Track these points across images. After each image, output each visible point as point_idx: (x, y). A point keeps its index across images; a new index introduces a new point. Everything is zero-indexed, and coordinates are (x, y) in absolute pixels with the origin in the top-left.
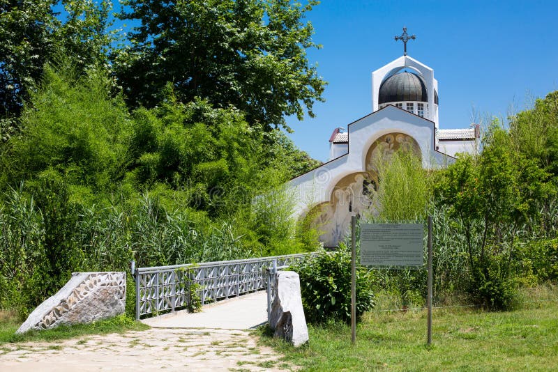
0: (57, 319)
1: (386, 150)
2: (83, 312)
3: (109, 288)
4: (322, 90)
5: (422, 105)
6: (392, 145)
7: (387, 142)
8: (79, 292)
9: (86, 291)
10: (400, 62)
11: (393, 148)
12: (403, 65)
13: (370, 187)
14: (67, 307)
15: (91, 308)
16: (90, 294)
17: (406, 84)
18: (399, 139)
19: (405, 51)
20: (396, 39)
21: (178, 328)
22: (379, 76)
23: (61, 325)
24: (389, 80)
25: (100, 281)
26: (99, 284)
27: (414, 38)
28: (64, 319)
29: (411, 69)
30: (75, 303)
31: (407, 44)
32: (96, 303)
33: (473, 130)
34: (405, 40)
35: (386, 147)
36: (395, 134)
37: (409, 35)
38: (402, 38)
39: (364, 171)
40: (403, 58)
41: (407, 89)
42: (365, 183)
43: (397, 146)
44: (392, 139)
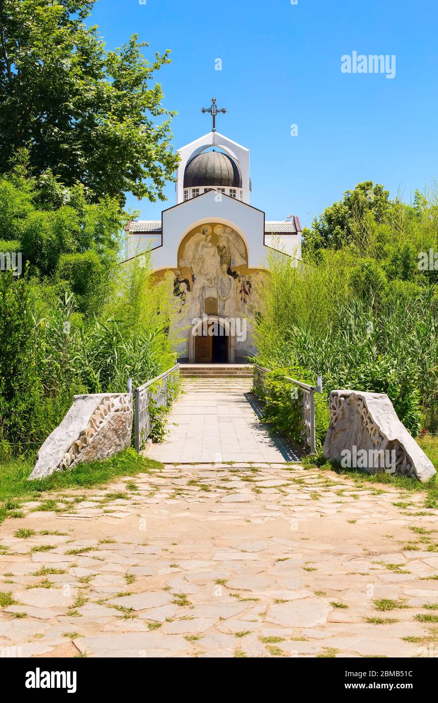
0: (76, 458)
1: (202, 243)
2: (99, 446)
3: (123, 414)
5: (235, 191)
6: (209, 237)
7: (204, 233)
8: (94, 420)
9: (102, 420)
10: (207, 139)
11: (210, 241)
12: (212, 144)
13: (183, 287)
14: (85, 441)
15: (106, 441)
16: (105, 423)
17: (217, 165)
18: (218, 231)
19: (214, 127)
20: (204, 111)
21: (183, 464)
23: (80, 465)
24: (196, 160)
25: (113, 405)
26: (113, 410)
27: (224, 112)
28: (82, 457)
29: (220, 147)
30: (92, 435)
31: (216, 117)
32: (110, 434)
33: (291, 222)
34: (213, 113)
35: (201, 240)
36: (213, 225)
37: (219, 108)
38: (210, 111)
39: (176, 267)
40: (211, 133)
41: (218, 171)
42: (177, 282)
43: (215, 239)
44: (210, 231)
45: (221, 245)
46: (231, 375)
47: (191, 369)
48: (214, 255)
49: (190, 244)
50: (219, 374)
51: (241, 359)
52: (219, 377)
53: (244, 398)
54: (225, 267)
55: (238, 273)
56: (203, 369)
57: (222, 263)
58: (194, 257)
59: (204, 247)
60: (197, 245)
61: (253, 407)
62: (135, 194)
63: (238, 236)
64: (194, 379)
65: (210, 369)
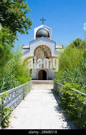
4: (31, 24)
12: (42, 27)
18: (44, 47)
19: (43, 23)
20: (41, 20)
22: (36, 30)
24: (39, 31)
27: (45, 20)
29: (44, 28)
34: (43, 20)
36: (43, 46)
39: (33, 56)
40: (42, 25)
43: (43, 49)
44: (42, 47)
45: (45, 51)
46: (47, 83)
47: (37, 82)
48: (43, 53)
49: (37, 51)
50: (44, 83)
51: (50, 79)
52: (44, 84)
53: (51, 91)
54: (46, 56)
55: (49, 58)
56: (40, 82)
57: (45, 55)
58: (38, 54)
59: (40, 51)
60: (39, 51)
61: (54, 96)
62: (19, 32)
63: (49, 48)
64: (38, 85)
65: (42, 82)
